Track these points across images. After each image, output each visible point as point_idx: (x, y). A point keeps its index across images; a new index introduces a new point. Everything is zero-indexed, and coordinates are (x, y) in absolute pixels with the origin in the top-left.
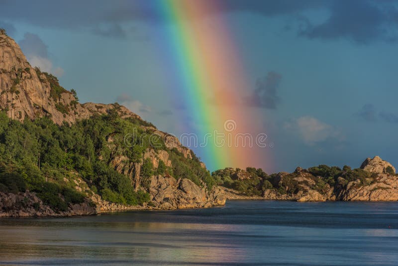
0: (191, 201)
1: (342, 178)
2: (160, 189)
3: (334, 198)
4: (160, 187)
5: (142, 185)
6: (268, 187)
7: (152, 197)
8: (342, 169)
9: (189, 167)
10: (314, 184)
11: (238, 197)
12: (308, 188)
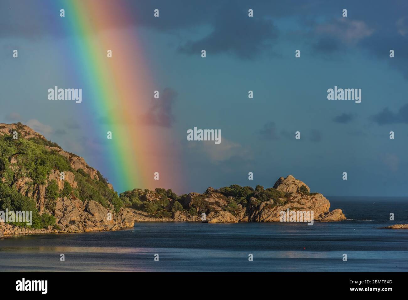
0: (99, 224)
1: (255, 199)
2: (65, 212)
3: (247, 219)
4: (66, 210)
5: (47, 207)
6: (178, 209)
7: (57, 220)
8: (254, 189)
9: (96, 189)
10: (226, 204)
11: (147, 219)
12: (219, 209)
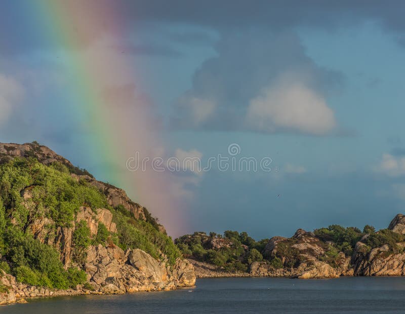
0: (146, 282)
1: (362, 244)
2: (100, 265)
3: (351, 272)
4: (100, 262)
5: (74, 259)
6: (256, 259)
7: (89, 276)
8: (362, 231)
9: (142, 232)
10: (323, 252)
11: (213, 274)
12: (314, 259)
